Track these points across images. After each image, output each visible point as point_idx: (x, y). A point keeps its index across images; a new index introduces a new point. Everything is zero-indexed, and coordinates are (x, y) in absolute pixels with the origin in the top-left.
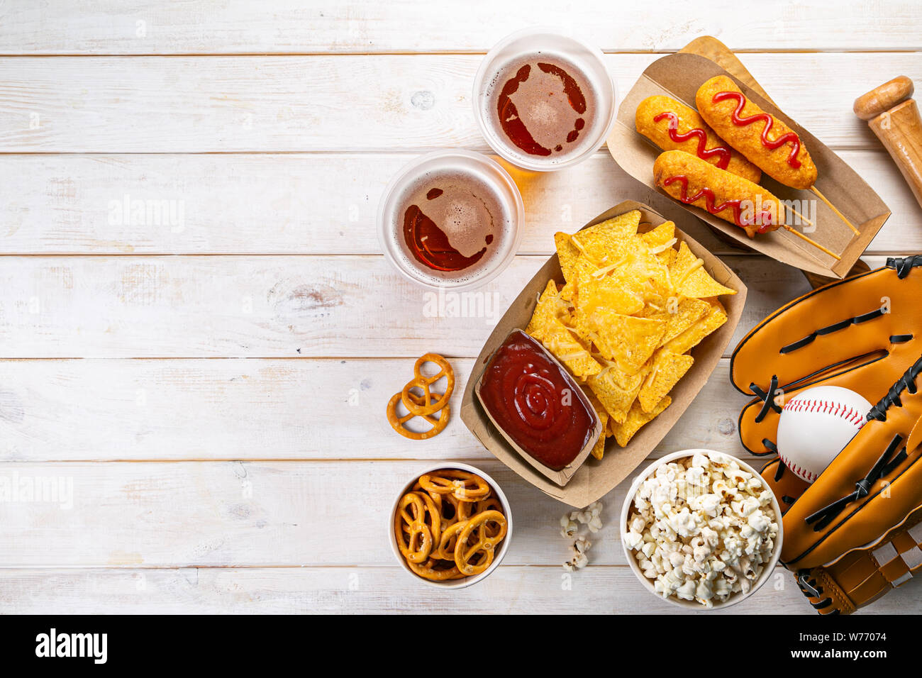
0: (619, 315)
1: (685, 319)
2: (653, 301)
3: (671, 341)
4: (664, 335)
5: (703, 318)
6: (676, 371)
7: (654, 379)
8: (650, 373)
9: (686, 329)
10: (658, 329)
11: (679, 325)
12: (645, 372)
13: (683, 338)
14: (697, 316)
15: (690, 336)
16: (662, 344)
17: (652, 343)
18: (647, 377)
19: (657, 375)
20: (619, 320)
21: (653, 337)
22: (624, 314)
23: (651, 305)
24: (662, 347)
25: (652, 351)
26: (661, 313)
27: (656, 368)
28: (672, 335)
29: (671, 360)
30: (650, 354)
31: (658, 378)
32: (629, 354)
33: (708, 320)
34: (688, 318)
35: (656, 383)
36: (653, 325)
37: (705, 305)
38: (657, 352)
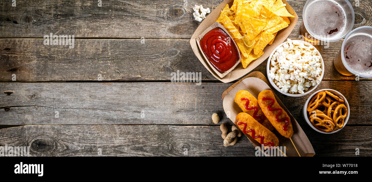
0: (250, 17)
3: (267, 29)
4: (265, 27)
5: (280, 23)
6: (268, 40)
7: (260, 43)
8: (258, 40)
9: (273, 26)
10: (263, 24)
11: (270, 23)
12: (257, 39)
13: (272, 29)
14: (278, 22)
15: (274, 28)
16: (264, 30)
17: (260, 29)
18: (257, 41)
19: (261, 41)
21: (261, 26)
23: (262, 15)
24: (264, 31)
25: (260, 31)
26: (265, 19)
27: (261, 38)
28: (268, 27)
29: (267, 36)
30: (259, 32)
32: (252, 32)
33: (281, 24)
34: (274, 22)
36: (262, 22)
37: (281, 19)
38: (261, 32)
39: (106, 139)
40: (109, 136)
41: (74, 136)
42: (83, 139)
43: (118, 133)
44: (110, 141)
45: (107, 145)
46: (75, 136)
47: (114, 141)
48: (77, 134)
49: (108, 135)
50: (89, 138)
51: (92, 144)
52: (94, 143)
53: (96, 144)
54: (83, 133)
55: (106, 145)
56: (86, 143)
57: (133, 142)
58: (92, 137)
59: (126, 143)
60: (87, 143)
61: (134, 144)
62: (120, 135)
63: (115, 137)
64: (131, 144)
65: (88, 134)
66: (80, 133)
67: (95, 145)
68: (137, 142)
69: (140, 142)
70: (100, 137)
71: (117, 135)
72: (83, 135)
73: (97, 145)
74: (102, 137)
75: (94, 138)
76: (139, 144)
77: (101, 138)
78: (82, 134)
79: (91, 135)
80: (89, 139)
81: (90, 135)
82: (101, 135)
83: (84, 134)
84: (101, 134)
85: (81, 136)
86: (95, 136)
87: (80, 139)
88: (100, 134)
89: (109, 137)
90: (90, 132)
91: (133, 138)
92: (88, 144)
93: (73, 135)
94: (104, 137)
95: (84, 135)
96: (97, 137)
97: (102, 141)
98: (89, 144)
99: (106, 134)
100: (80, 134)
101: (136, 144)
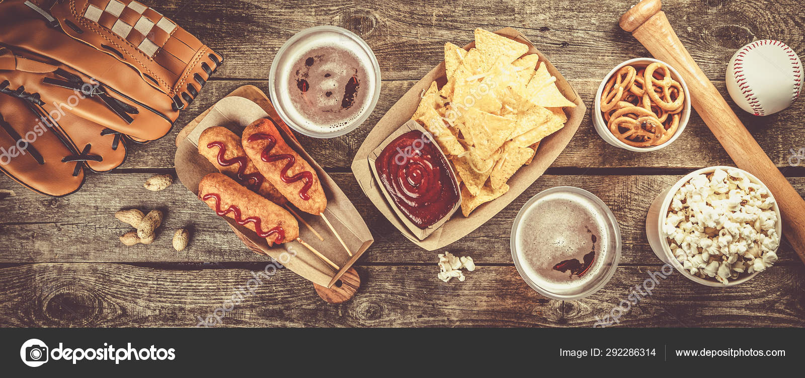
0: (481, 112)
1: (531, 121)
2: (509, 104)
3: (519, 136)
4: (514, 132)
5: (545, 122)
6: (519, 159)
7: (503, 164)
8: (500, 159)
9: (531, 128)
10: (510, 126)
11: (526, 123)
12: (496, 157)
13: (528, 134)
14: (542, 120)
15: (534, 133)
16: (511, 138)
18: (498, 162)
19: (505, 161)
20: (481, 115)
21: (506, 131)
22: (485, 111)
23: (507, 106)
24: (511, 140)
25: (503, 142)
26: (514, 114)
27: (505, 156)
28: (519, 131)
29: (517, 151)
30: (500, 144)
31: (506, 163)
32: (485, 143)
33: (549, 123)
34: (534, 120)
35: (504, 167)
36: (506, 122)
37: (550, 113)
38: (505, 143)
39: (205, 293)
40: (212, 286)
41: (138, 286)
42: (157, 294)
43: (232, 281)
44: (215, 297)
45: (207, 307)
46: (140, 286)
47: (223, 297)
48: (145, 282)
49: (211, 284)
50: (168, 291)
51: (176, 305)
52: (180, 302)
53: (185, 303)
54: (157, 280)
55: (205, 305)
56: (163, 302)
57: (262, 299)
58: (175, 288)
59: (247, 301)
60: (165, 302)
61: (263, 304)
62: (235, 285)
63: (223, 289)
64: (259, 304)
65: (168, 283)
66: (150, 280)
67: (183, 306)
68: (270, 300)
69: (277, 299)
70: (193, 289)
71: (229, 284)
72: (158, 284)
73: (187, 306)
74: (198, 289)
75: (180, 291)
76: (276, 304)
77: (195, 291)
78: (155, 282)
79: (173, 285)
80: (169, 293)
81: (171, 284)
82: (194, 284)
83: (159, 282)
84: (196, 282)
85: (153, 287)
86: (182, 288)
87: (150, 293)
88: (192, 283)
89: (212, 289)
90: (171, 279)
91: (264, 291)
92: (167, 304)
93: (137, 284)
94: (202, 289)
95: (160, 284)
96: (187, 289)
97: (197, 298)
98: (169, 304)
99: (205, 283)
100: (151, 282)
101: (270, 304)
